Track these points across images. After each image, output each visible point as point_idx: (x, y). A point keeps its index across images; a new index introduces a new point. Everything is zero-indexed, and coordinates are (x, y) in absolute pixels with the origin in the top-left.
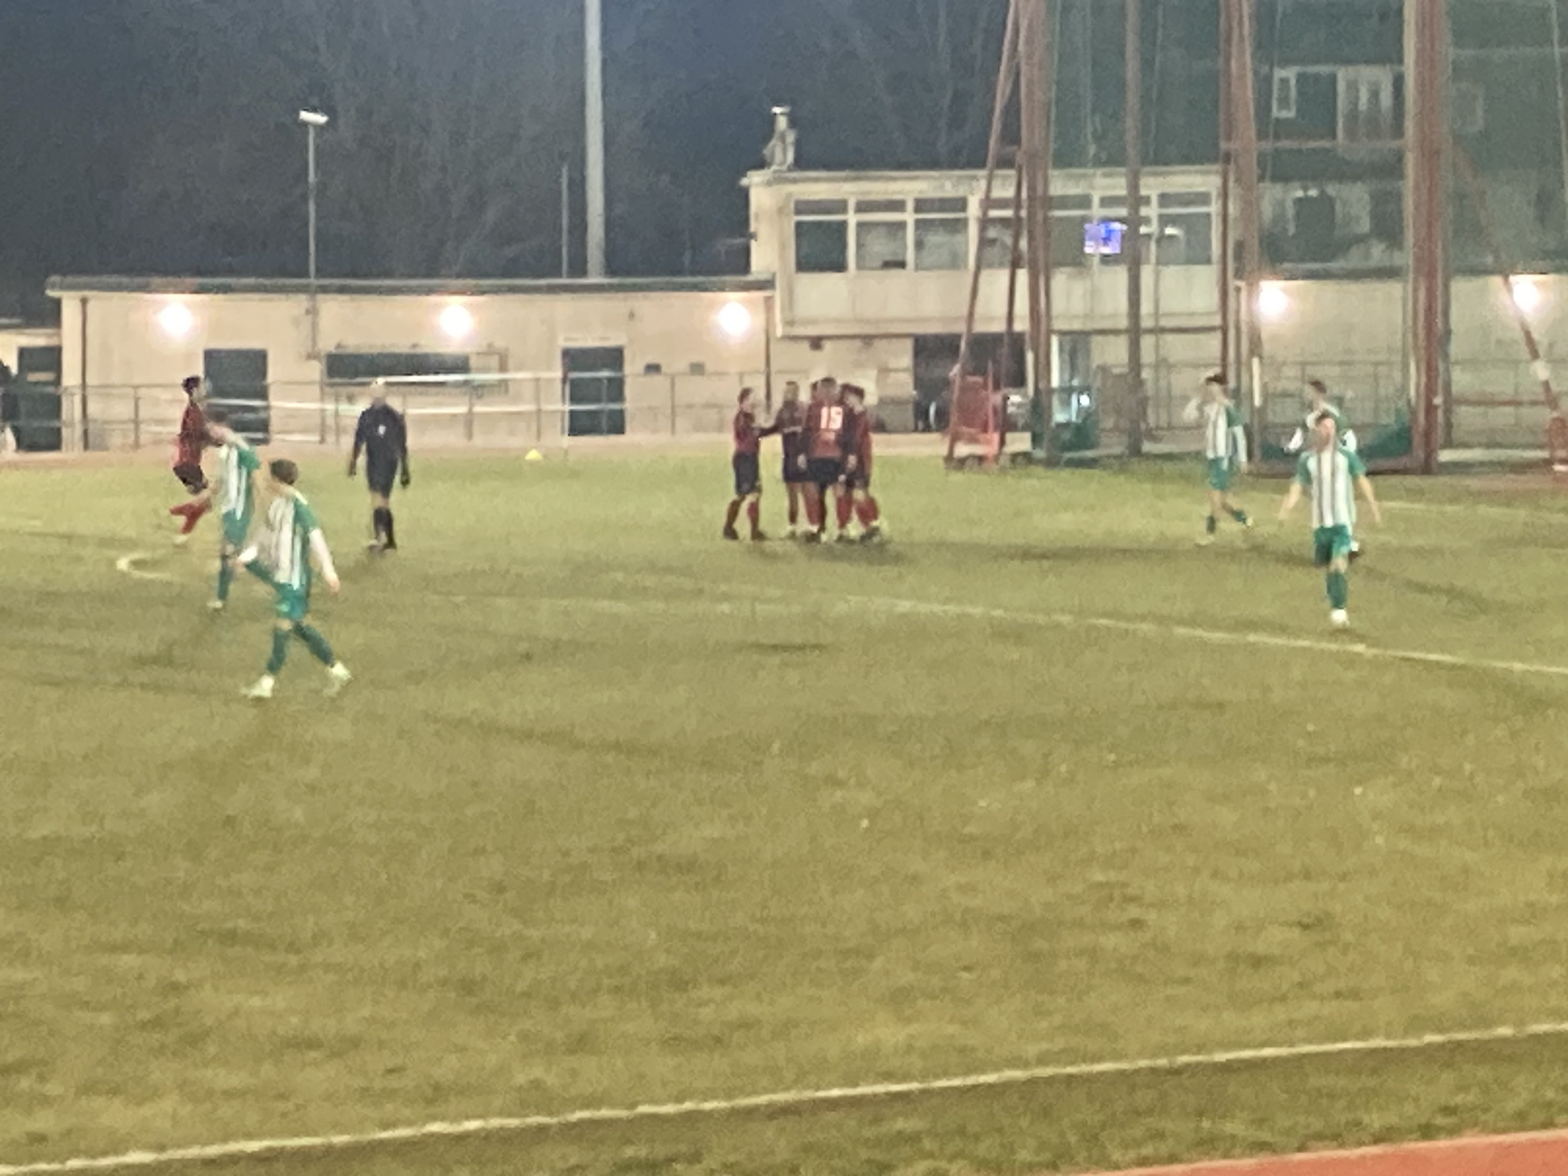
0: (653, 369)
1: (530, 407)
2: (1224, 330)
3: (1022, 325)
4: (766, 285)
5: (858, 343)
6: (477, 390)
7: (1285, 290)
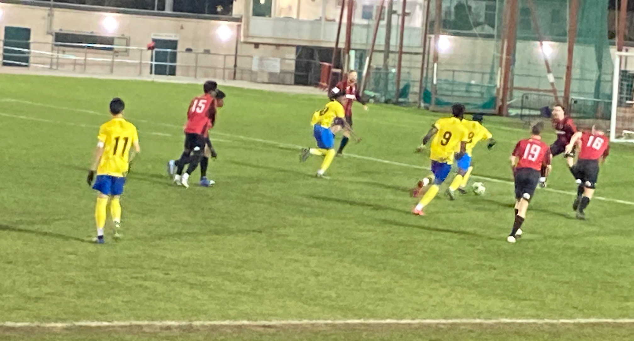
0: (189, 50)
1: (138, 62)
2: (424, 54)
3: (342, 45)
4: (239, 20)
5: (274, 47)
6: (116, 53)
7: (449, 39)
